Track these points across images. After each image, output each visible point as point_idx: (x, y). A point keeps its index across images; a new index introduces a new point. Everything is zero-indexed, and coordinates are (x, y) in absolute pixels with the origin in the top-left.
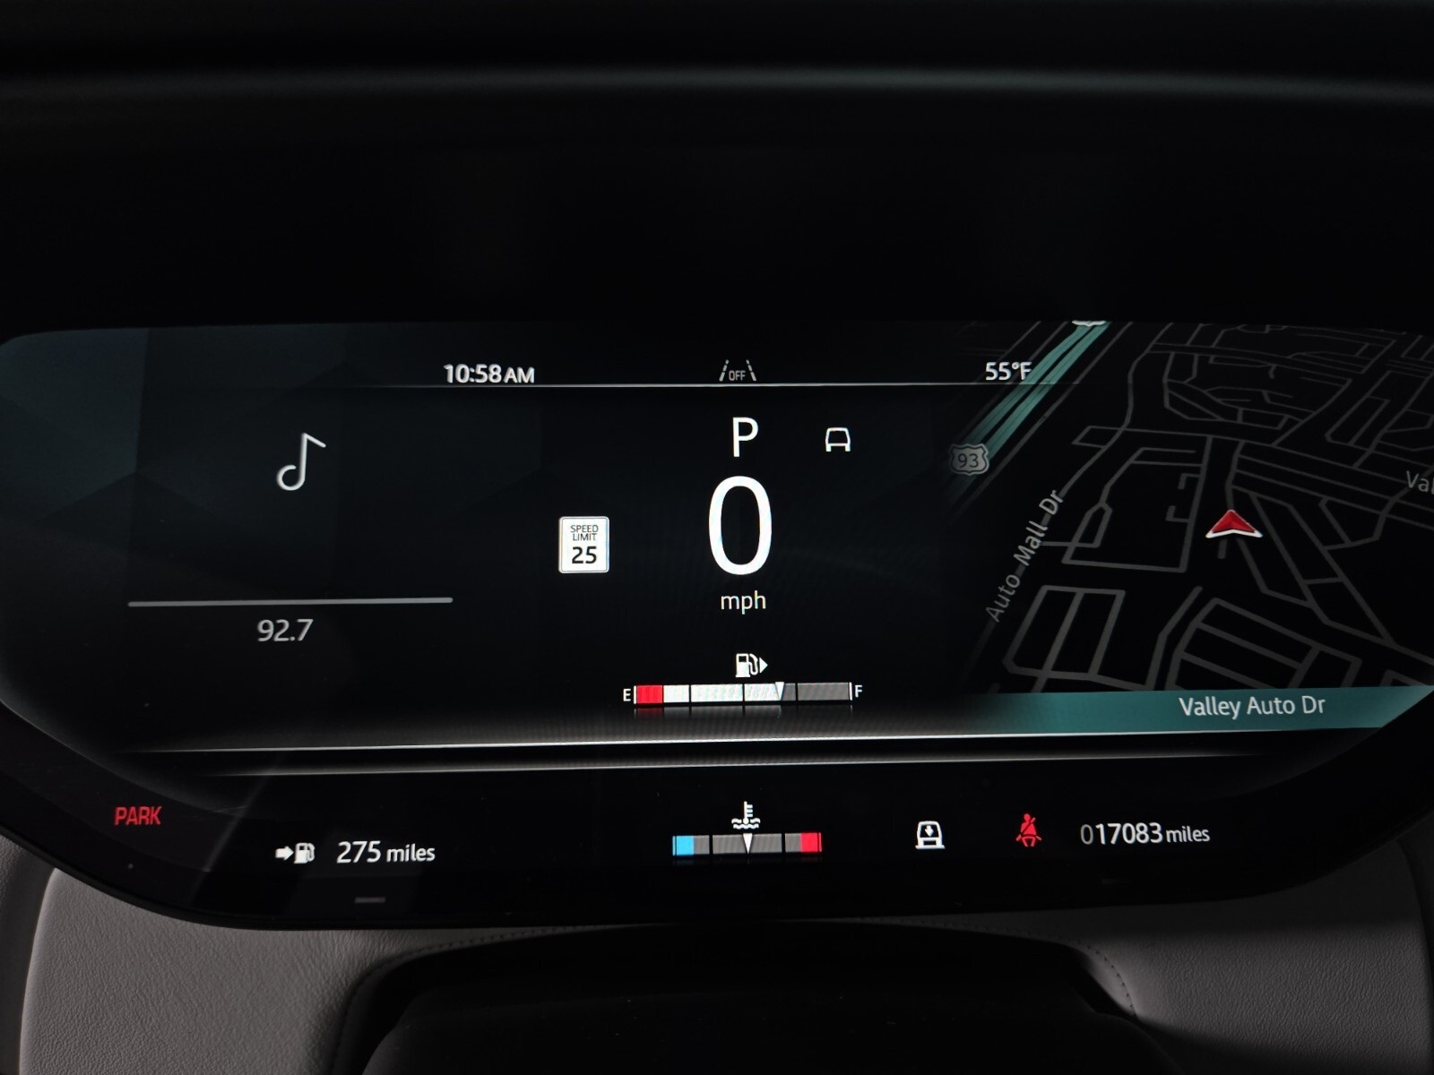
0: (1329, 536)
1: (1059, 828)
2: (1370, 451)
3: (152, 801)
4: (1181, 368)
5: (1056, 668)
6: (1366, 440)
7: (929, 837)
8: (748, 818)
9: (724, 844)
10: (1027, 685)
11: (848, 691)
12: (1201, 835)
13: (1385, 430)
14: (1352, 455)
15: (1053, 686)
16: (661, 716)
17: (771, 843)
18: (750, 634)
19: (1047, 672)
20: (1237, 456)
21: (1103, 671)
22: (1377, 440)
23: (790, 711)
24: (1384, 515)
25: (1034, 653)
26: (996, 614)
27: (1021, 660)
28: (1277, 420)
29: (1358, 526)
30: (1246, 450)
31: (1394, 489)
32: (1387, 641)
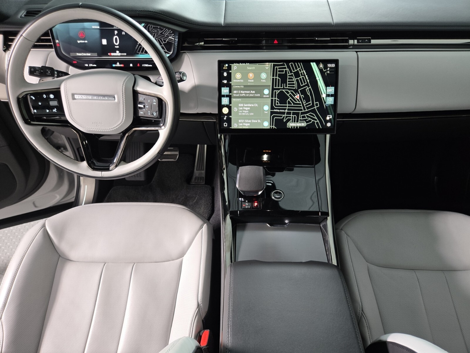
0: (162, 42)
1: (141, 65)
2: (166, 35)
3: (76, 61)
4: (151, 27)
5: (141, 52)
6: (166, 34)
7: (131, 65)
8: (118, 63)
9: (116, 65)
10: (138, 54)
11: (125, 54)
12: (151, 66)
13: (168, 33)
14: (165, 35)
15: (140, 54)
16: (111, 56)
17: (120, 65)
18: (118, 49)
19: (140, 53)
20: (155, 35)
21: (144, 53)
22: (167, 34)
23: (121, 56)
24: (167, 40)
25: (139, 51)
26: (136, 48)
27: (138, 52)
28: (159, 32)
29: (165, 41)
30: (156, 35)
31: (168, 38)
32: (166, 51)
